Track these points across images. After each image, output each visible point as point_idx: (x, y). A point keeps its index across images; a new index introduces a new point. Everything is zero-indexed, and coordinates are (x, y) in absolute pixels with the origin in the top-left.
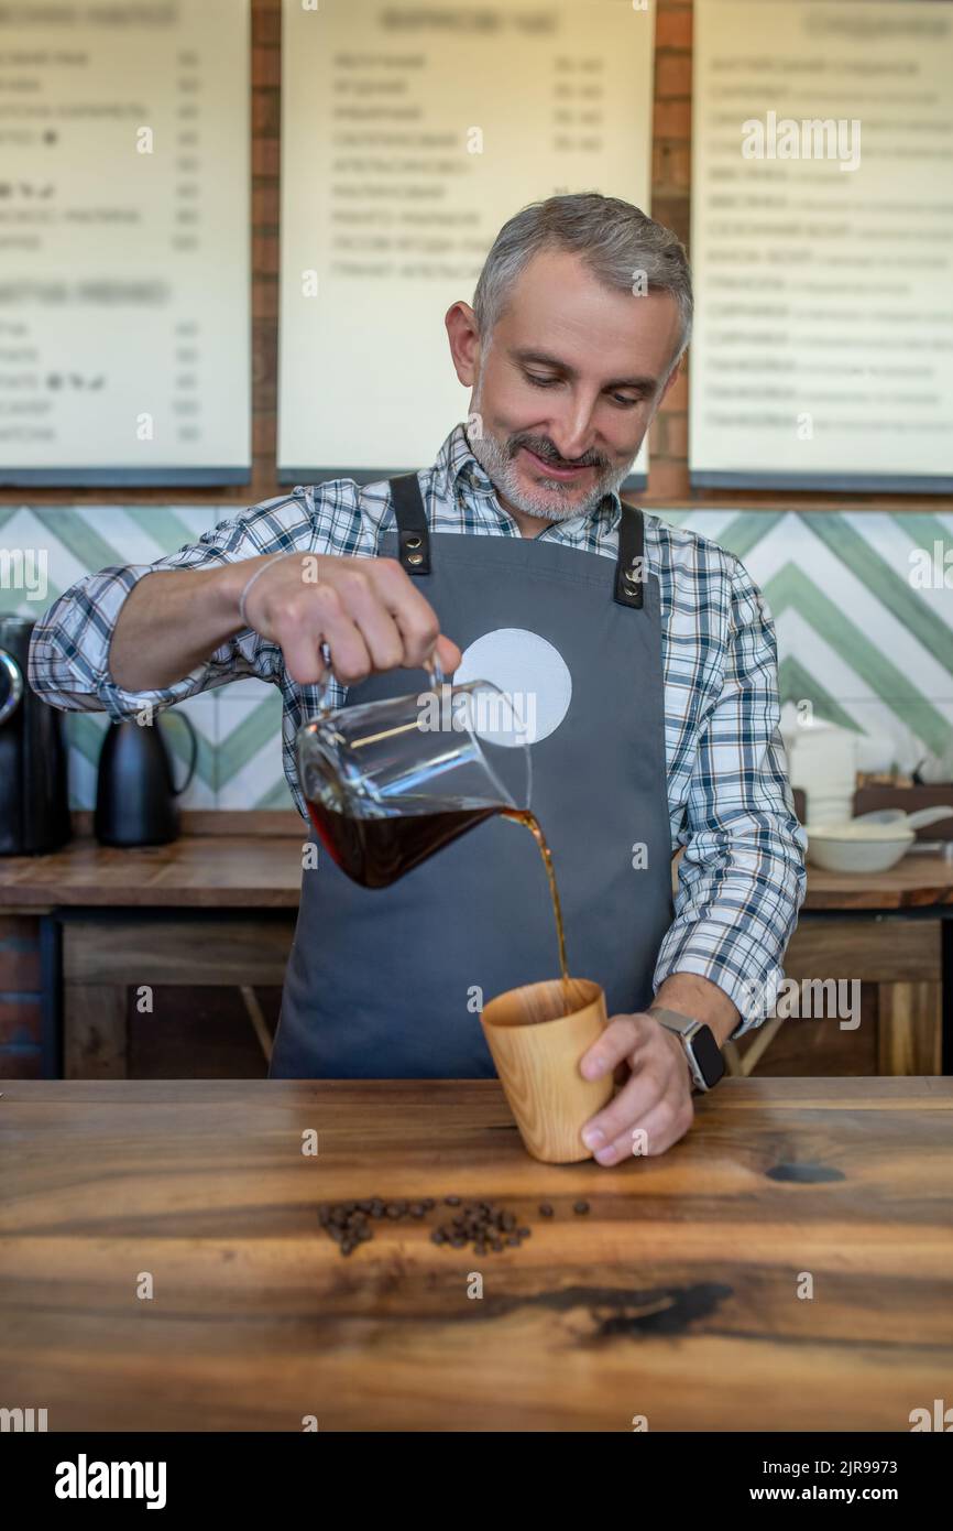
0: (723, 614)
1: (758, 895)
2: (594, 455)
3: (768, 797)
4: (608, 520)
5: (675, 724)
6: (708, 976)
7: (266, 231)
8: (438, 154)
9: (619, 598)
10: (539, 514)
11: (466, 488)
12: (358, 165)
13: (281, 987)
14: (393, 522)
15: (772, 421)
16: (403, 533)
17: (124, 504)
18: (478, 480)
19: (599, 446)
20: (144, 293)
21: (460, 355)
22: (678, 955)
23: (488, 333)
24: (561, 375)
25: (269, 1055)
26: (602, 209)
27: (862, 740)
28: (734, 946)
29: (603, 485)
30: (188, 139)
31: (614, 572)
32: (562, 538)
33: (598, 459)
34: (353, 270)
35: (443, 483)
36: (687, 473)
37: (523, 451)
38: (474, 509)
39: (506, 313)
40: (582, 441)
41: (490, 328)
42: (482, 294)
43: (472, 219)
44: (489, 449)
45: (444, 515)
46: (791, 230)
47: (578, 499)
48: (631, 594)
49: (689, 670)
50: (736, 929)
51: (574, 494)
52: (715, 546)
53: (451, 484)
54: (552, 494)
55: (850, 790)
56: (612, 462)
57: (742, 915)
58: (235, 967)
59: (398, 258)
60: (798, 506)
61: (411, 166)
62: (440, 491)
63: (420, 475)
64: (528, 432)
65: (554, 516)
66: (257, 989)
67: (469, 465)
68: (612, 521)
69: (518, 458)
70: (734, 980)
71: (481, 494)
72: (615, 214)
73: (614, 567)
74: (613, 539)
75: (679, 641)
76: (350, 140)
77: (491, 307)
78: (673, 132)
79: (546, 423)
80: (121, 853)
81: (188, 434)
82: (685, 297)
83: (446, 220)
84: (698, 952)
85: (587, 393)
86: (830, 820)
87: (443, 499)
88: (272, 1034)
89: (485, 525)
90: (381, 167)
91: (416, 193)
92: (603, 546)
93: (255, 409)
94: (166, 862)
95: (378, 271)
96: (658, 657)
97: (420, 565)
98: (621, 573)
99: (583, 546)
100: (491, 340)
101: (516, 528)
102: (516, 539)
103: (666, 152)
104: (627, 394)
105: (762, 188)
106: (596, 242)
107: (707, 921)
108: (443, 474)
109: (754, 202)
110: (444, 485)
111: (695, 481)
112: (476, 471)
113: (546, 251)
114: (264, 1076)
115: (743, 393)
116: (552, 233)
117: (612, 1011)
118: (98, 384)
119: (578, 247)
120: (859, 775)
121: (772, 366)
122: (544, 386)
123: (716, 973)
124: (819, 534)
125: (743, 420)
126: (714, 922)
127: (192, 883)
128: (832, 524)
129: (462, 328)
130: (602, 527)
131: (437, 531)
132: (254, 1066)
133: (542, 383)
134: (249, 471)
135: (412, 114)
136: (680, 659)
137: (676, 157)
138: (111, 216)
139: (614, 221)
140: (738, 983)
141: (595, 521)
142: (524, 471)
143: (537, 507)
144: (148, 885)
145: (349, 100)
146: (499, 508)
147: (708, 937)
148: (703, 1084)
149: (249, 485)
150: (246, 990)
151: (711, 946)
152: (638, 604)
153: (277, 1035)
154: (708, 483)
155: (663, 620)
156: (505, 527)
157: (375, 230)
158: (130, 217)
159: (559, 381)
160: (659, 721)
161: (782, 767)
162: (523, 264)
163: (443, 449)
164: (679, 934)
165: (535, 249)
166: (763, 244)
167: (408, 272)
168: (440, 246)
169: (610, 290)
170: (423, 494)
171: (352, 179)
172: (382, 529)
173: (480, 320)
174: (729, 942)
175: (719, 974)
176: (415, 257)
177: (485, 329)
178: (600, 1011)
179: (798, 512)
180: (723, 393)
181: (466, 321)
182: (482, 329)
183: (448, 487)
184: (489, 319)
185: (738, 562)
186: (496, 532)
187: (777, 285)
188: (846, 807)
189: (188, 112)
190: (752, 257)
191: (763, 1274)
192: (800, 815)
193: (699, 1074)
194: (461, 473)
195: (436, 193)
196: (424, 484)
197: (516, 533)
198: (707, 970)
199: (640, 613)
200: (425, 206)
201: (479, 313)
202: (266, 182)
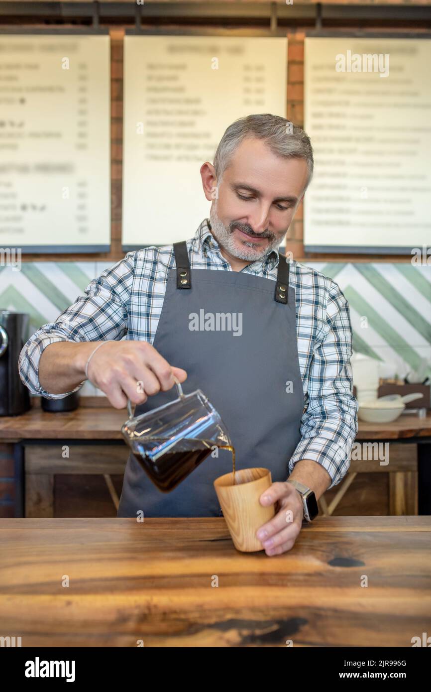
0: (324, 308)
1: (342, 427)
2: (268, 233)
3: (344, 387)
4: (273, 263)
5: (303, 356)
6: (317, 461)
7: (117, 141)
8: (193, 107)
9: (277, 300)
10: (244, 258)
11: (207, 248)
12: (157, 112)
13: (123, 475)
14: (174, 264)
15: (340, 223)
16: (179, 269)
17: (55, 261)
18: (213, 245)
19: (270, 229)
20: (64, 168)
21: (207, 186)
22: (304, 451)
23: (220, 176)
24: (255, 195)
25: (117, 507)
26: (273, 120)
27: (382, 364)
28: (330, 448)
29: (271, 247)
30: (83, 101)
31: (275, 286)
32: (252, 272)
33: (270, 235)
34: (155, 158)
35: (197, 246)
36: (303, 247)
37: (237, 230)
38: (211, 257)
39: (229, 166)
40: (264, 225)
41: (221, 174)
42: (218, 158)
43: (207, 135)
44: (220, 229)
45: (197, 260)
46: (348, 139)
47: (260, 251)
48: (282, 297)
49: (309, 331)
50: (331, 441)
51: (259, 249)
52: (322, 275)
53: (201, 246)
54: (249, 249)
55: (376, 386)
56: (276, 236)
57: (335, 435)
58: (102, 466)
59: (175, 153)
60: (352, 260)
61: (180, 113)
62: (196, 249)
63: (187, 242)
64: (239, 221)
65: (250, 259)
66: (112, 476)
67: (209, 237)
68: (275, 264)
69: (234, 232)
70: (329, 463)
71: (214, 251)
72: (279, 123)
73: (275, 284)
74: (275, 272)
75: (304, 318)
76: (154, 101)
77: (222, 164)
78: (295, 97)
79: (247, 217)
80: (52, 415)
81: (83, 230)
82: (310, 160)
83: (195, 136)
84: (314, 450)
85: (266, 204)
86: (368, 400)
87: (197, 253)
88: (119, 497)
89: (216, 265)
90: (167, 113)
91: (183, 124)
92: (270, 275)
93: (112, 220)
94: (72, 419)
95: (167, 158)
96: (294, 326)
97: (187, 284)
98: (278, 287)
99: (261, 275)
100: (222, 179)
101: (230, 267)
102: (230, 272)
103: (293, 106)
104: (283, 204)
105: (335, 121)
106: (271, 135)
107: (319, 437)
108: (198, 242)
109: (331, 127)
110: (198, 246)
111: (306, 250)
112: (213, 241)
113: (248, 138)
114: (115, 516)
115: (328, 211)
116: (250, 130)
117: (274, 480)
118: (43, 208)
119: (263, 137)
120: (380, 379)
121: (341, 199)
122: (247, 200)
123: (321, 460)
124: (361, 273)
125: (327, 223)
126: (322, 438)
127: (82, 428)
128: (367, 269)
129: (208, 174)
130: (270, 265)
131: (194, 268)
132: (110, 512)
133: (245, 199)
134: (110, 246)
135: (181, 89)
136: (305, 327)
137: (297, 108)
138: (49, 135)
139: (279, 126)
140: (331, 465)
141: (267, 263)
142: (238, 239)
143: (243, 254)
144: (63, 429)
145: (154, 84)
146: (222, 257)
147: (318, 444)
148: (308, 518)
149: (110, 252)
150: (107, 477)
151: (320, 448)
152: (285, 302)
153: (121, 497)
154: (313, 250)
155: (297, 309)
156: (225, 266)
157: (165, 140)
158: (58, 135)
159: (253, 198)
160: (295, 355)
161: (350, 374)
162: (238, 144)
163: (198, 230)
164: (306, 442)
165: (243, 137)
166: (335, 145)
167: (179, 158)
168: (194, 147)
169: (277, 157)
170: (188, 250)
171: (154, 118)
172: (170, 268)
173: (217, 171)
174: (328, 446)
175: (323, 460)
176: (182, 152)
177: (219, 174)
178: (269, 479)
179: (352, 263)
180: (319, 211)
181: (210, 171)
182: (217, 174)
183: (199, 247)
184: (221, 170)
185: (332, 282)
186: (221, 269)
187: (343, 163)
188: (375, 394)
189: (83, 90)
190: (331, 151)
191: (323, 613)
192: (354, 397)
193: (307, 513)
194: (205, 241)
195: (191, 124)
196: (188, 246)
197: (230, 269)
198: (317, 459)
199: (286, 306)
200: (187, 130)
201: (217, 167)
202: (117, 120)
